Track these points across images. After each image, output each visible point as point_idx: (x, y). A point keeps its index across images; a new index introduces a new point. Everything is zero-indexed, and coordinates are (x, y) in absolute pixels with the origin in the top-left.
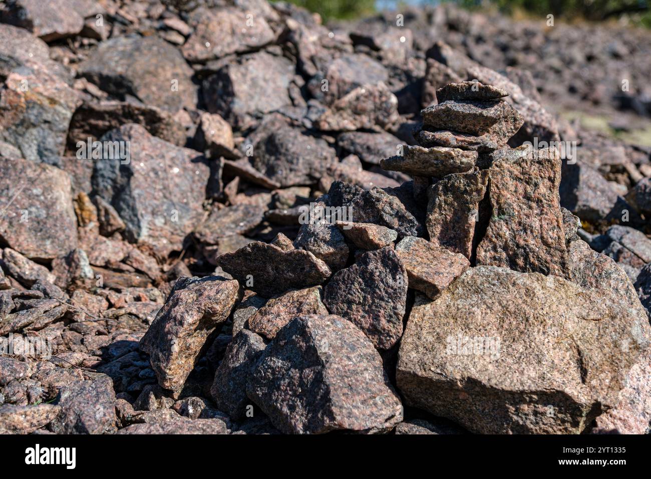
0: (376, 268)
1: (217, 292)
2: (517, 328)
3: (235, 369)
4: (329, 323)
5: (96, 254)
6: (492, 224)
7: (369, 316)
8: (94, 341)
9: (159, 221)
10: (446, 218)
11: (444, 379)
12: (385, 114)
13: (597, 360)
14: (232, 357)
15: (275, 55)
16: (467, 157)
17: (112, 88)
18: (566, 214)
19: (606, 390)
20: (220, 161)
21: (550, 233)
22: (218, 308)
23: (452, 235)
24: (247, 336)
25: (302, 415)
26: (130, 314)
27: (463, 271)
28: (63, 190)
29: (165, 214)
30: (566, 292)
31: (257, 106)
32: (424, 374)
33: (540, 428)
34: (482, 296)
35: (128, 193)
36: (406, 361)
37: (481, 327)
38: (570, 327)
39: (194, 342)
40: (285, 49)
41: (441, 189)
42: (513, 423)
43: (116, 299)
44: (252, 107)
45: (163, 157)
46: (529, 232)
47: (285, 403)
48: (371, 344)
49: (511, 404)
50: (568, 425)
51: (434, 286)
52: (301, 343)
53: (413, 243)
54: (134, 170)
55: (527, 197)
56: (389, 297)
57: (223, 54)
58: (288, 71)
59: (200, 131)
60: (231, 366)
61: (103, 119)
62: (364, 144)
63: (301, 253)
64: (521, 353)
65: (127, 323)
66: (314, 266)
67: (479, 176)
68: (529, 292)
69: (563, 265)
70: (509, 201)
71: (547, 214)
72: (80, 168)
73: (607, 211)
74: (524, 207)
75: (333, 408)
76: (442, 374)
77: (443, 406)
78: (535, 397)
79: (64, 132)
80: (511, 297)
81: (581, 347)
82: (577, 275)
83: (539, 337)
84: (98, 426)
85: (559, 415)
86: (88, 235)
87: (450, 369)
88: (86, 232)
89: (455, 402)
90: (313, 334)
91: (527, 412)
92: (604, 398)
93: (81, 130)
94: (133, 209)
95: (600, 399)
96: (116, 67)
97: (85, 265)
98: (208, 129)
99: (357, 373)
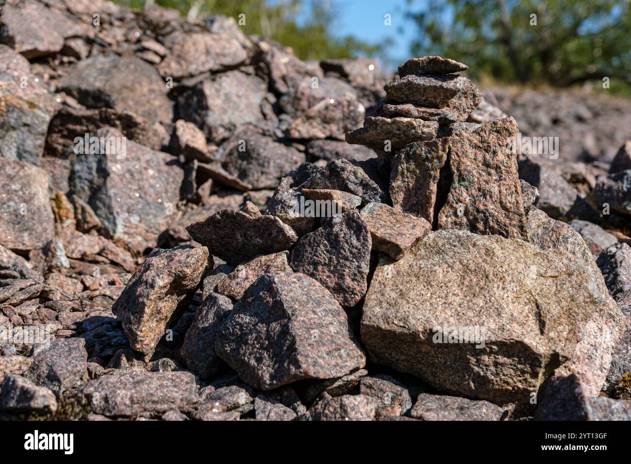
0: (341, 230)
1: (188, 257)
2: (477, 285)
3: (205, 329)
4: (295, 280)
5: (73, 247)
6: (453, 190)
7: (335, 276)
8: (69, 317)
9: (135, 219)
10: (408, 185)
11: (406, 331)
12: (353, 123)
13: (555, 312)
14: (202, 318)
15: (248, 74)
16: (428, 127)
17: (91, 101)
18: (524, 186)
19: (563, 342)
20: (193, 164)
21: (509, 198)
22: (188, 271)
23: (415, 202)
24: (216, 298)
25: (269, 366)
26: (104, 295)
27: (425, 234)
28: (40, 186)
29: (140, 212)
30: (525, 252)
31: (230, 119)
32: (388, 327)
33: (501, 379)
34: (443, 257)
35: (104, 192)
36: (370, 315)
37: (442, 284)
38: (528, 283)
39: (165, 307)
40: (258, 69)
41: (403, 157)
42: (475, 374)
43: (91, 282)
44: (226, 119)
45: (139, 159)
46: (488, 197)
47: (252, 356)
48: (336, 301)
49: (472, 356)
50: (527, 376)
51: (397, 246)
52: (268, 299)
53: (376, 208)
54: (110, 171)
55: (486, 164)
56: (353, 257)
57: (197, 72)
58: (260, 90)
59: (174, 136)
60: (201, 326)
61: (81, 124)
62: (333, 150)
63: (268, 218)
64: (482, 307)
65: (102, 303)
66: (281, 230)
67: (440, 143)
68: (489, 252)
69: (522, 228)
70: (469, 168)
71: (505, 180)
72: (58, 169)
73: (567, 209)
74: (484, 173)
75: (299, 357)
76: (404, 327)
77: (408, 361)
78: (494, 347)
79: (43, 134)
80: (471, 257)
81: (540, 301)
82: (535, 240)
83: (499, 293)
84: (70, 375)
85: (519, 366)
86: (65, 230)
87: (413, 321)
88: (63, 228)
89: (418, 355)
90: (279, 289)
91: (488, 364)
92: (562, 349)
93: (60, 135)
94: (109, 208)
95: (558, 350)
96: (94, 82)
97: (61, 255)
98: (182, 135)
99: (323, 326)
